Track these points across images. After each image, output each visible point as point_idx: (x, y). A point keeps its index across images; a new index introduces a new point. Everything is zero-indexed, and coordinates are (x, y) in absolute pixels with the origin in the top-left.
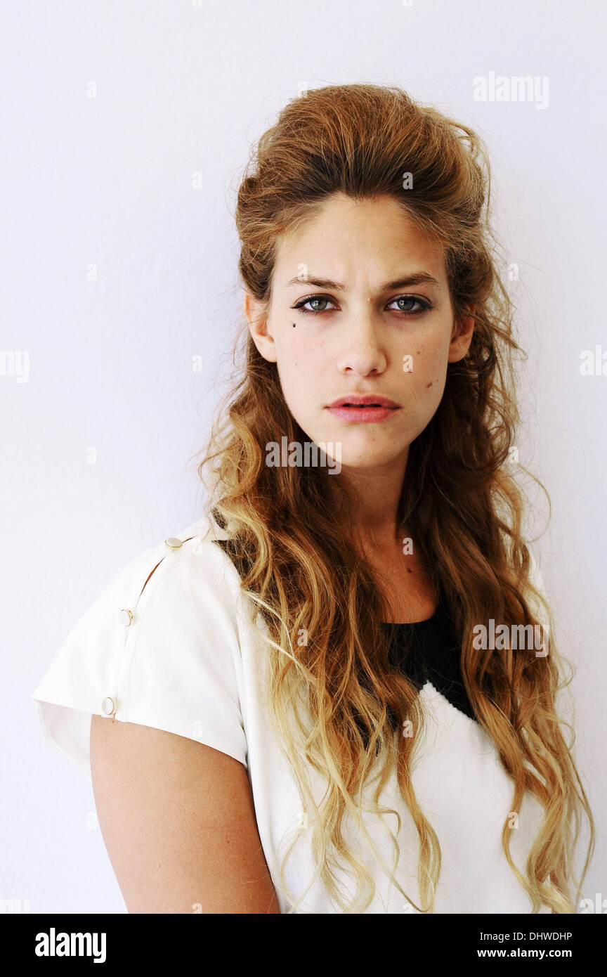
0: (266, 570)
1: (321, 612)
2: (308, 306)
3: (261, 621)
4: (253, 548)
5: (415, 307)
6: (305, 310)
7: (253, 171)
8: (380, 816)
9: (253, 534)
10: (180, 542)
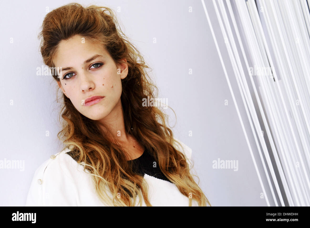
0: (84, 156)
1: (105, 162)
3: (87, 171)
5: (99, 66)
6: (67, 79)
9: (77, 147)
10: (55, 156)
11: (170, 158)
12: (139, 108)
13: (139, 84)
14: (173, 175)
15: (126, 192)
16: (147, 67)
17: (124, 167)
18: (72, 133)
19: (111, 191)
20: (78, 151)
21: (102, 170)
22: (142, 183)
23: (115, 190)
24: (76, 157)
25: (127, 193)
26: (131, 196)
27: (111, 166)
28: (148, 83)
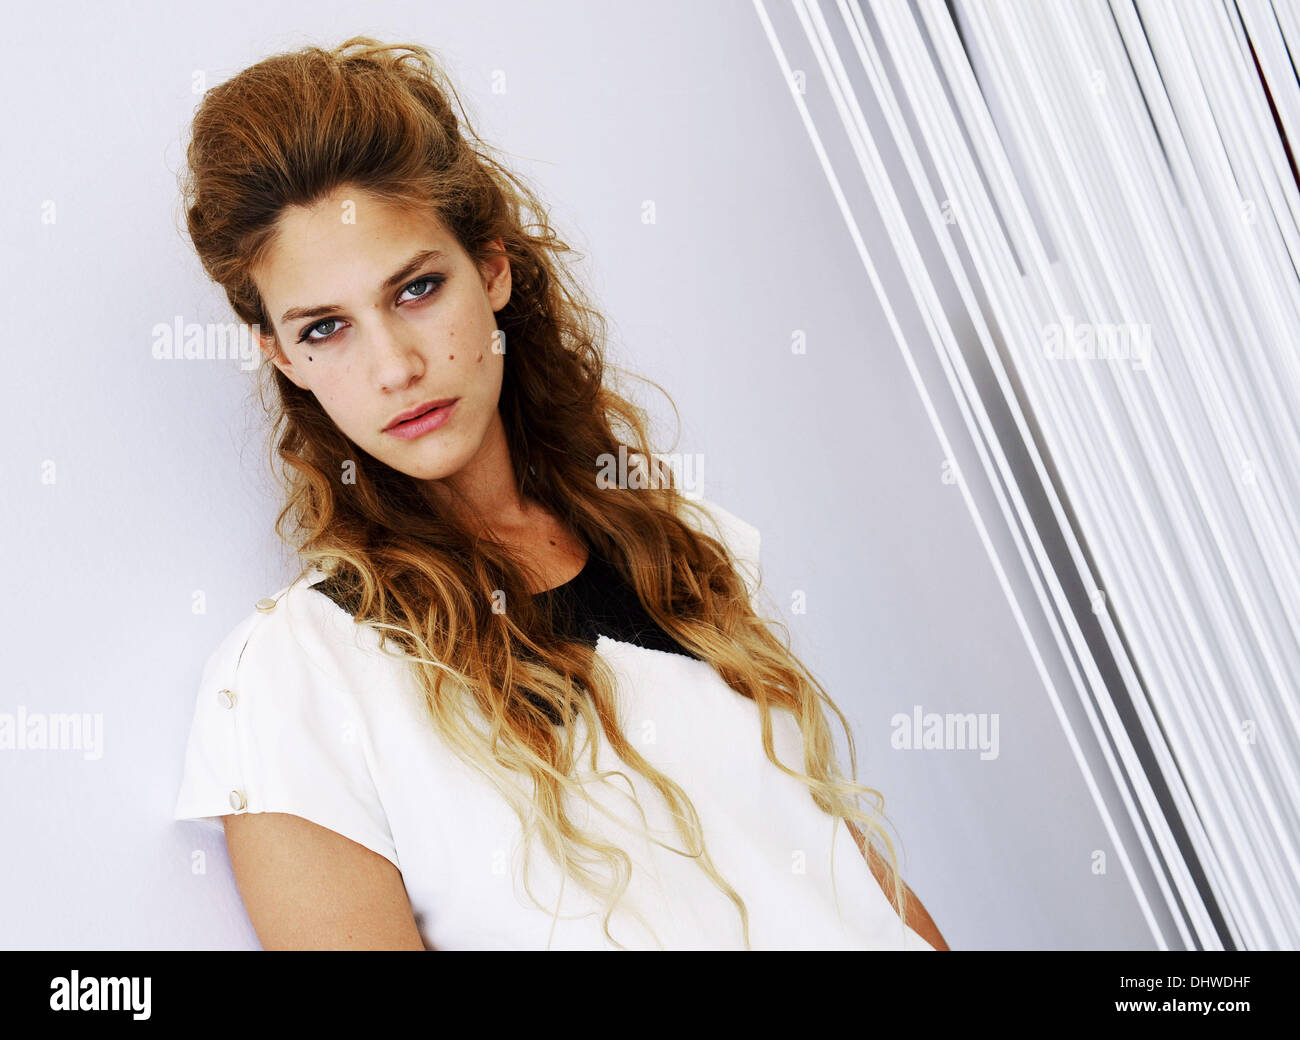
0: (378, 594)
1: (456, 610)
2: (315, 334)
3: (391, 645)
4: (357, 578)
5: (429, 288)
6: (313, 341)
7: (192, 202)
8: (603, 781)
9: (348, 564)
10: (271, 601)
11: (674, 568)
12: (550, 399)
13: (542, 313)
14: (691, 628)
15: (536, 710)
16: (566, 249)
17: (522, 621)
18: (325, 515)
19: (485, 712)
20: (355, 576)
21: (445, 637)
22: (594, 672)
23: (499, 707)
24: (347, 599)
25: (540, 713)
26: (557, 720)
27: (478, 624)
28: (575, 306)
